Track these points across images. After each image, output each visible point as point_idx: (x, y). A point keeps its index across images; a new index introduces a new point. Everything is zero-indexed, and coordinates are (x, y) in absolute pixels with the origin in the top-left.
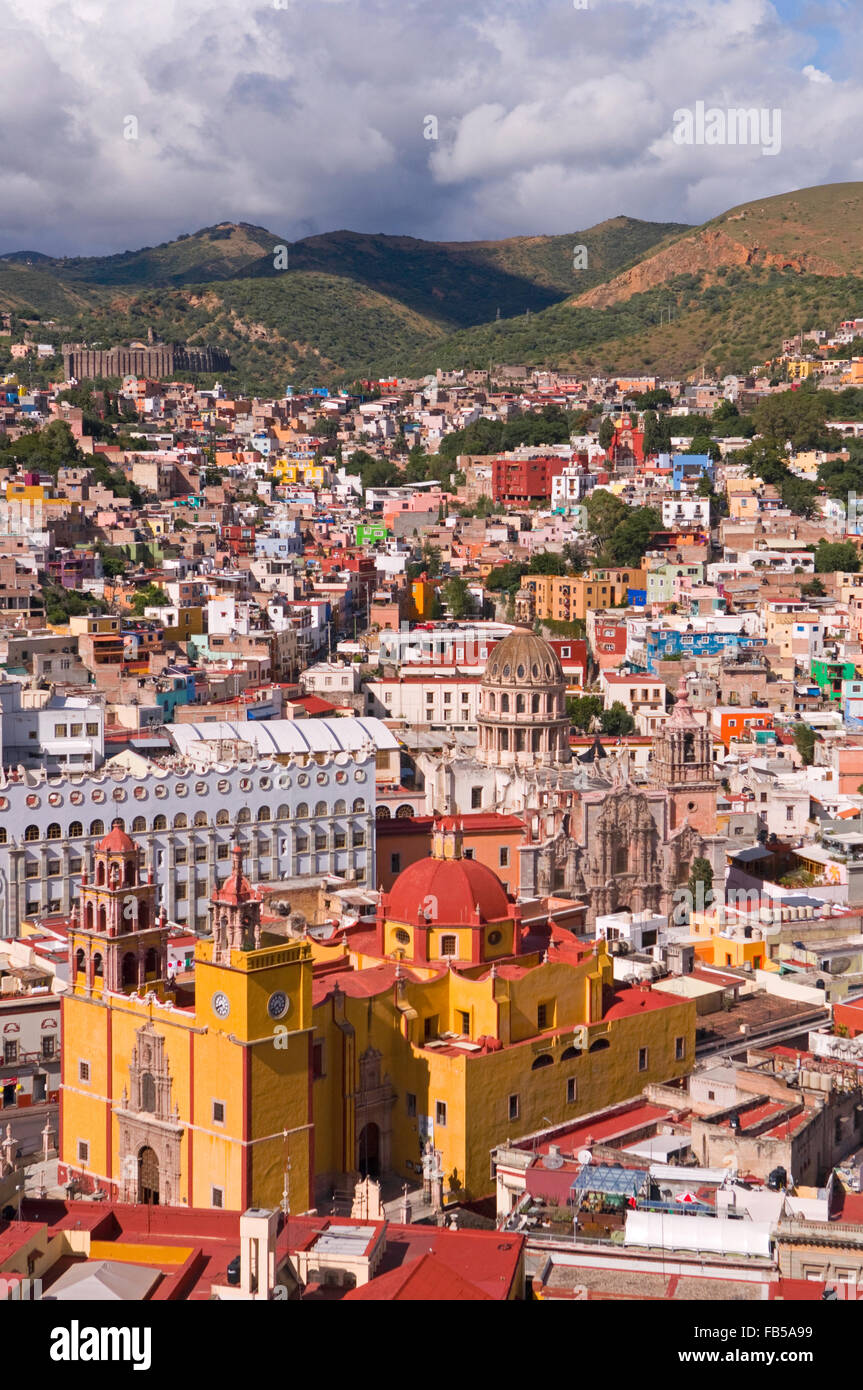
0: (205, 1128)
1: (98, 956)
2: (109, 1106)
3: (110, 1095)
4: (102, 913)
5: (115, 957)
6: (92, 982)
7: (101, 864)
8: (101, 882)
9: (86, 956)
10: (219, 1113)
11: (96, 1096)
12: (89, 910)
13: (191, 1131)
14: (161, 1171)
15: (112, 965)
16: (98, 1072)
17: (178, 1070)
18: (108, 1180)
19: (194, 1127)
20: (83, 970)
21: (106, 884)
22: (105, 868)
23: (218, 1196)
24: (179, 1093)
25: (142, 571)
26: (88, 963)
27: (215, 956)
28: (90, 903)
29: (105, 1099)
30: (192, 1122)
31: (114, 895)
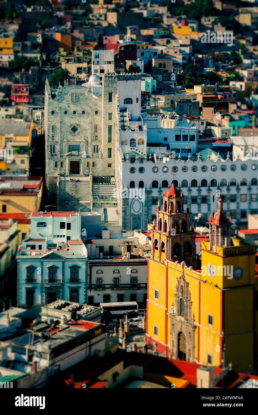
0: (204, 326)
1: (163, 243)
2: (167, 311)
3: (167, 307)
4: (165, 224)
5: (170, 244)
6: (160, 255)
7: (166, 202)
8: (166, 211)
9: (158, 243)
10: (210, 320)
11: (161, 306)
12: (160, 222)
13: (199, 327)
14: (187, 344)
15: (168, 248)
16: (162, 295)
17: (194, 298)
18: (165, 345)
19: (200, 326)
20: (157, 249)
21: (167, 211)
22: (167, 203)
23: (210, 359)
24: (195, 309)
25: (232, 65)
26: (158, 246)
27: (210, 248)
28: (161, 219)
29: (165, 308)
30: (200, 323)
31: (170, 216)
